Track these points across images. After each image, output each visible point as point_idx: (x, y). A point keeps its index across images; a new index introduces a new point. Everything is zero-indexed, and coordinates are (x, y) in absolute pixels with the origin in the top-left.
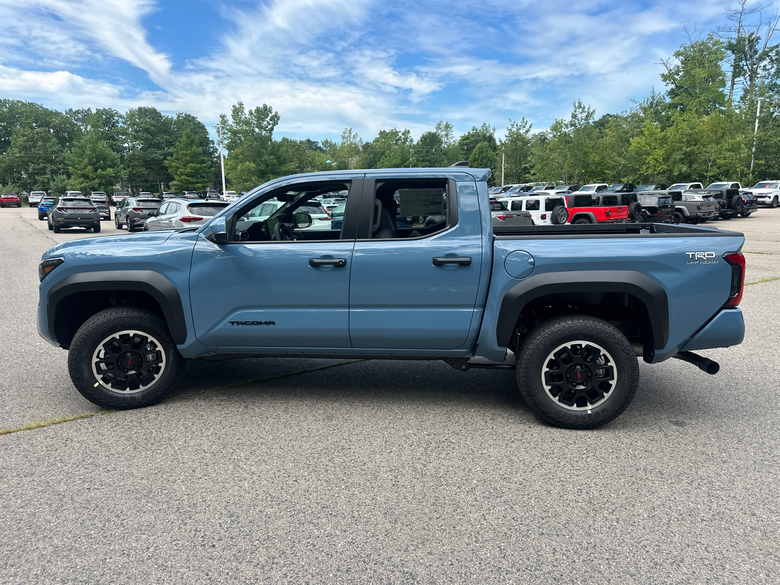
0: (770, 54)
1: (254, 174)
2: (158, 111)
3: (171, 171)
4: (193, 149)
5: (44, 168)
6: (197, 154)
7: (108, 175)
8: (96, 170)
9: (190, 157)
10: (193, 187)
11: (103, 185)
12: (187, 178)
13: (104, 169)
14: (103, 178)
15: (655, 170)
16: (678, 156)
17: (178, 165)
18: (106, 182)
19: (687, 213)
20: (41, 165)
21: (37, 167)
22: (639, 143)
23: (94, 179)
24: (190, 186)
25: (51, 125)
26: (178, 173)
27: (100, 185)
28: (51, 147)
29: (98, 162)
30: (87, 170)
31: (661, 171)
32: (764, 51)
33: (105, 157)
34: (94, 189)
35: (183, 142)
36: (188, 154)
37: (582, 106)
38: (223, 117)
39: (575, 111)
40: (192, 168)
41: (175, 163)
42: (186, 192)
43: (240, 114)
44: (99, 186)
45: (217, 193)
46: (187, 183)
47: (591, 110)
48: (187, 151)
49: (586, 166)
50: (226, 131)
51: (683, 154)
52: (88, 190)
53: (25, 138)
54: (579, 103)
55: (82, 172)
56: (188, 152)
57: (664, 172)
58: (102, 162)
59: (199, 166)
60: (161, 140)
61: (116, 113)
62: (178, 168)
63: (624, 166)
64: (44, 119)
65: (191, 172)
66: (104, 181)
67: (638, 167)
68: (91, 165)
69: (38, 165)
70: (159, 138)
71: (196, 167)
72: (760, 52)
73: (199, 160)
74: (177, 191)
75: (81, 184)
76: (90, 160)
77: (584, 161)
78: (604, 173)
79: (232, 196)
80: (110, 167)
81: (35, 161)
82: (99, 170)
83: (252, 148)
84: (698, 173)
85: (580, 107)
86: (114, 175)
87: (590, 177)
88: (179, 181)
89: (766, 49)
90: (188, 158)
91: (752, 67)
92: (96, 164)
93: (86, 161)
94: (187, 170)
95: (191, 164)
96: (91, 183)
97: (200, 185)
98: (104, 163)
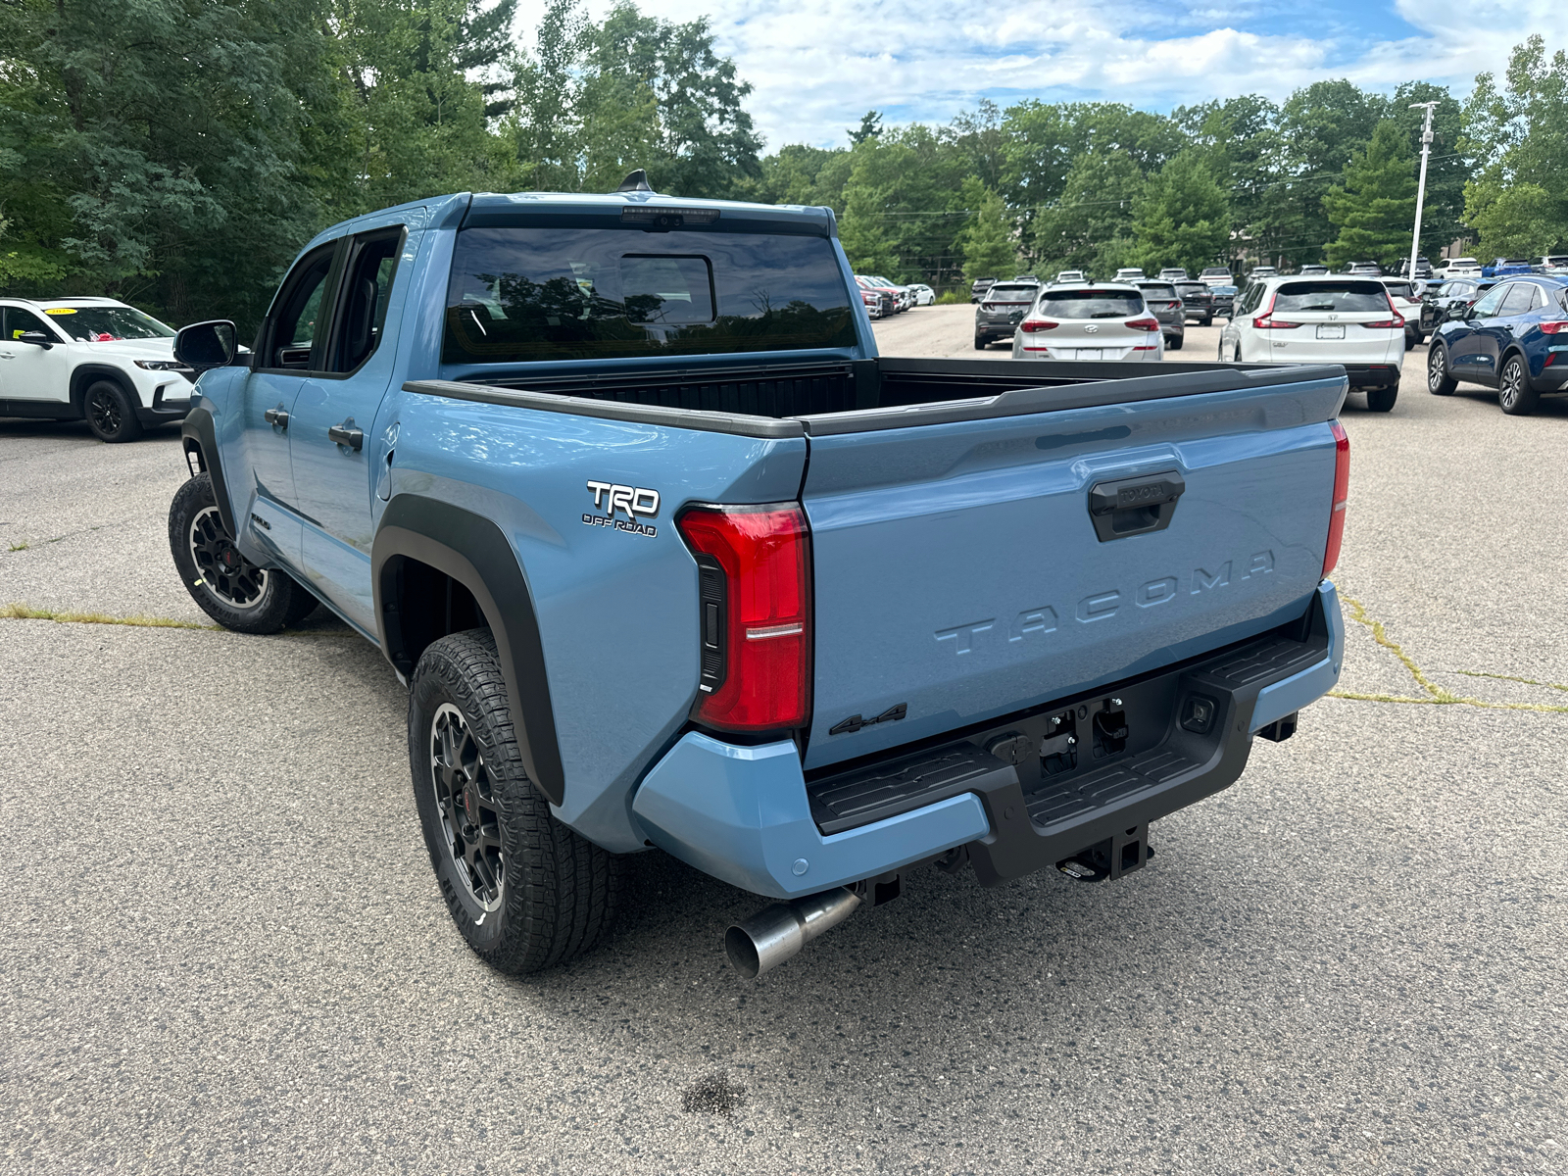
1: (1539, 211)
2: (1353, 87)
3: (1334, 219)
4: (1390, 164)
5: (1111, 227)
6: (1399, 175)
7: (1199, 235)
8: (1177, 225)
9: (1382, 183)
10: (1374, 253)
11: (1187, 253)
12: (1363, 232)
13: (1192, 224)
14: (1189, 240)
17: (1348, 204)
18: (1193, 248)
20: (1108, 221)
21: (1100, 224)
23: (1172, 243)
24: (1369, 250)
25: (1138, 143)
26: (1347, 220)
27: (1181, 253)
28: (1128, 185)
29: (1184, 208)
30: (1162, 226)
33: (1201, 198)
34: (1169, 263)
35: (1371, 150)
36: (1377, 177)
38: (1482, 80)
40: (1380, 210)
41: (1344, 201)
42: (1354, 264)
43: (1531, 65)
44: (1179, 257)
45: (1427, 264)
46: (1362, 244)
48: (1376, 170)
50: (1486, 114)
52: (1159, 265)
53: (1090, 172)
55: (1152, 231)
56: (1378, 173)
58: (1191, 208)
59: (1397, 202)
60: (1346, 151)
61: (1264, 103)
62: (1348, 210)
64: (1129, 131)
65: (1375, 217)
66: (1188, 246)
68: (1170, 215)
69: (1103, 221)
70: (1342, 147)
71: (1388, 206)
73: (1401, 189)
74: (1338, 262)
75: (1148, 254)
76: (1170, 206)
79: (1464, 268)
80: (1205, 218)
81: (1099, 214)
82: (1184, 225)
83: (1547, 147)
86: (1210, 233)
88: (1348, 240)
90: (1375, 187)
92: (1180, 213)
93: (1162, 208)
94: (1368, 215)
95: (1379, 199)
96: (1166, 251)
97: (1391, 247)
98: (1196, 211)
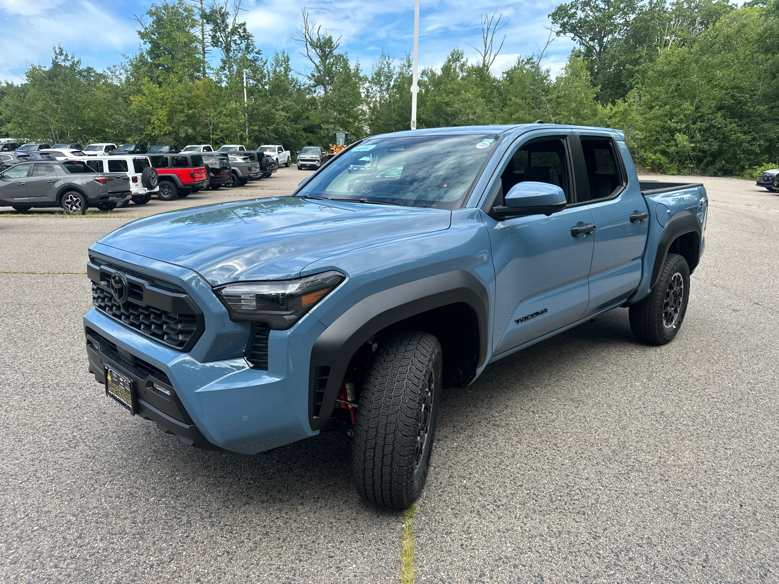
0: (239, 30)
15: (161, 131)
16: (181, 117)
19: (240, 174)
22: (140, 102)
31: (167, 132)
32: (234, 26)
37: (64, 53)
39: (56, 58)
47: (76, 60)
49: (83, 123)
51: (186, 116)
54: (60, 49)
57: (170, 133)
63: (126, 125)
67: (143, 127)
72: (230, 27)
77: (78, 116)
78: (105, 132)
84: (202, 136)
85: (61, 54)
87: (88, 134)
89: (236, 25)
91: (226, 39)
